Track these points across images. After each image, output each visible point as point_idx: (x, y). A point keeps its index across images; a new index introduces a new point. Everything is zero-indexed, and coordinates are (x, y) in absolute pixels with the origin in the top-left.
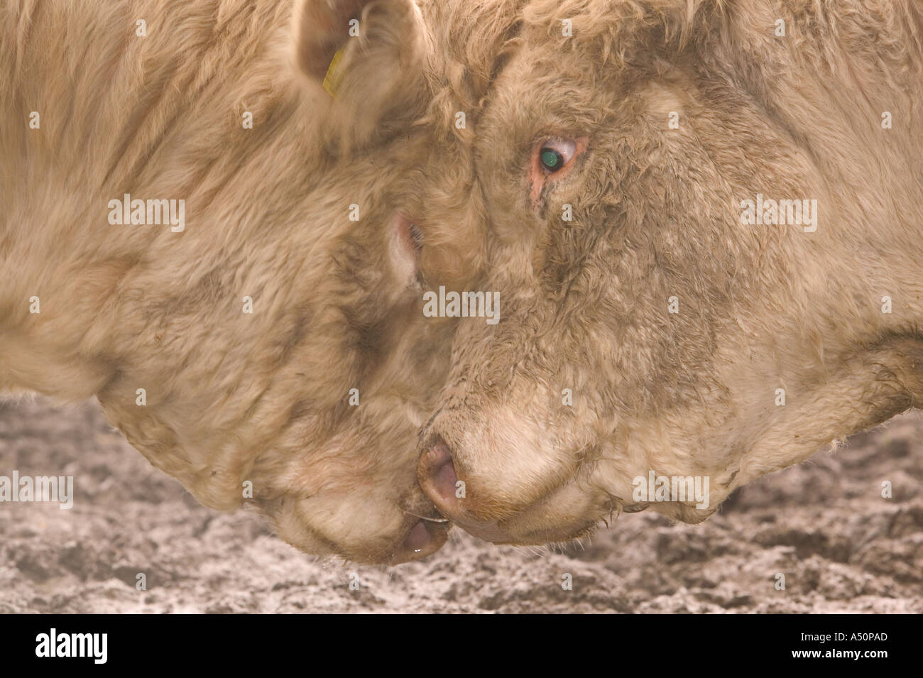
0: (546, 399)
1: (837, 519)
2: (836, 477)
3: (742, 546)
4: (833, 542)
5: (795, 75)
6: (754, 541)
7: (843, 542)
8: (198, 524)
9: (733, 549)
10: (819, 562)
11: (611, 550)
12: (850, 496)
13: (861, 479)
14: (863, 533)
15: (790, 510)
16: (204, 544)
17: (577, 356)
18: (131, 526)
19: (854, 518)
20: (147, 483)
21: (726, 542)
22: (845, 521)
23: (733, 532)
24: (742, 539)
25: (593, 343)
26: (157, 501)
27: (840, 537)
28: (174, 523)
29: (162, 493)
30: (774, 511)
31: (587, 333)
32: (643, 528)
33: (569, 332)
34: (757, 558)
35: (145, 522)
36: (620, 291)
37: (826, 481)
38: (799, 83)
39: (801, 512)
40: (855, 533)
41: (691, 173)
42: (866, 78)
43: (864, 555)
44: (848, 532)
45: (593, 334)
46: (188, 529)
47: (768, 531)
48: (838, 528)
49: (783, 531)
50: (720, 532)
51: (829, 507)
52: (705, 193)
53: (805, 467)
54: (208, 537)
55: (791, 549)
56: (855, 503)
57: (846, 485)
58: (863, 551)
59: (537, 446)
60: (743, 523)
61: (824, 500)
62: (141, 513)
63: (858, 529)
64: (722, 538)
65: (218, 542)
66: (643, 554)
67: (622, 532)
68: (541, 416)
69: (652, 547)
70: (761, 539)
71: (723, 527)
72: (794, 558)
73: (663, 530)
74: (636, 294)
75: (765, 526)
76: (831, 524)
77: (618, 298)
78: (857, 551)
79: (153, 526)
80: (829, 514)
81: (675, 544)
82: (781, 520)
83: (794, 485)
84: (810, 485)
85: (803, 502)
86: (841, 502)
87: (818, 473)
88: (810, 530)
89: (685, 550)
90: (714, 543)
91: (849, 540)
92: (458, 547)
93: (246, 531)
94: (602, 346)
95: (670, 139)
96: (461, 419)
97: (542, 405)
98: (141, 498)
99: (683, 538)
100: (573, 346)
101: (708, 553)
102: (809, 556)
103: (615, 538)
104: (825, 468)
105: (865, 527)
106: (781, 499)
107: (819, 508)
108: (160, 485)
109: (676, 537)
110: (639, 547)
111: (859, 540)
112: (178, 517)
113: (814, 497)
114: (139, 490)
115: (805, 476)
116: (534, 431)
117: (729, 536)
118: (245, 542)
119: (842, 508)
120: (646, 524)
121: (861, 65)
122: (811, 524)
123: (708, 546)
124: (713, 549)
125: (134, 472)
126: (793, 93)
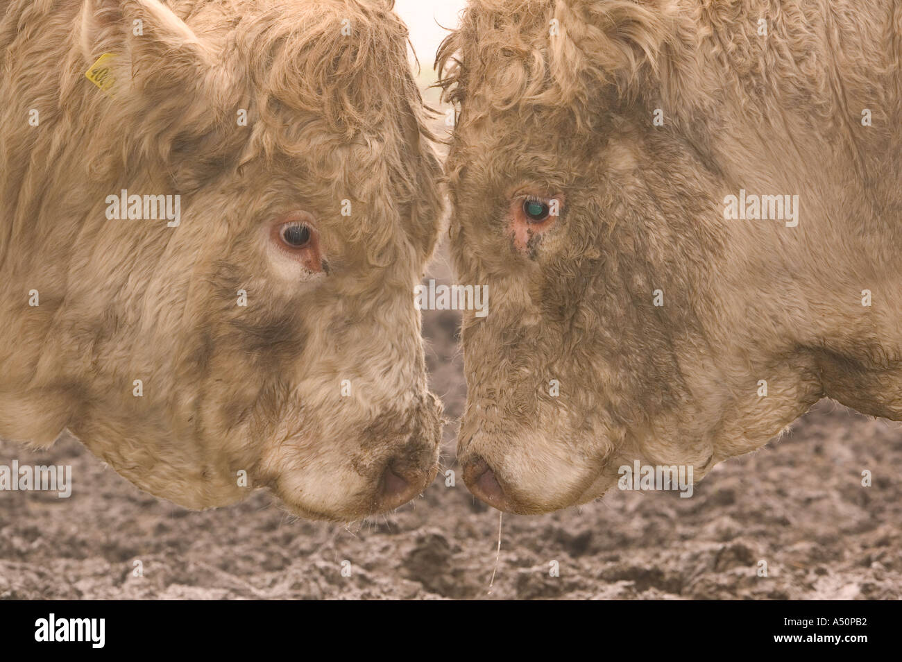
0: (568, 420)
1: (672, 557)
2: (672, 523)
3: (590, 582)
4: (668, 577)
5: (736, 128)
6: (601, 577)
7: (676, 576)
8: (118, 576)
9: (582, 585)
10: (655, 594)
11: (478, 589)
12: (684, 538)
13: (693, 524)
14: (694, 568)
15: (632, 552)
16: (123, 591)
17: (586, 382)
18: (59, 578)
19: (685, 555)
20: (72, 542)
21: (577, 578)
22: (678, 559)
23: (583, 571)
24: (591, 576)
25: (595, 372)
26: (81, 558)
27: (673, 572)
28: (96, 575)
29: (85, 551)
30: (620, 552)
31: (590, 364)
32: (505, 568)
33: (575, 361)
34: (602, 591)
35: (71, 575)
36: (608, 328)
37: (663, 526)
38: (739, 135)
39: (642, 552)
40: (686, 568)
41: (646, 222)
42: (797, 131)
43: (694, 587)
44: (680, 568)
45: (594, 364)
46: (109, 580)
47: (613, 568)
48: (672, 565)
49: (625, 569)
50: (571, 571)
51: (665, 548)
52: (657, 240)
53: (646, 516)
54: (126, 586)
55: (632, 583)
56: (688, 544)
57: (680, 529)
58: (693, 583)
59: (569, 462)
60: (591, 562)
61: (661, 542)
62: (67, 568)
63: (690, 565)
64: (573, 576)
65: (135, 590)
66: (505, 591)
67: (488, 572)
68: (568, 436)
69: (513, 586)
70: (605, 575)
71: (573, 567)
72: (634, 590)
73: (522, 570)
74: (621, 330)
75: (610, 565)
76: (667, 562)
77: (607, 334)
78: (688, 584)
79: (78, 578)
80: (665, 554)
81: (533, 581)
82: (624, 559)
83: (637, 530)
84: (648, 530)
85: (644, 545)
86: (676, 544)
87: (657, 520)
88: (648, 567)
89: (541, 586)
90: (566, 580)
91: (681, 575)
92: (345, 589)
93: (160, 580)
94: (602, 374)
95: (629, 193)
96: (499, 444)
97: (566, 426)
98: (67, 556)
99: (539, 575)
100: (581, 374)
101: (562, 589)
102: (646, 589)
103: (481, 579)
104: (664, 516)
105: (695, 563)
106: (625, 542)
107: (658, 550)
108: (84, 543)
109: (534, 575)
110: (502, 585)
111: (690, 574)
112: (100, 570)
113: (653, 541)
114: (65, 548)
115: (645, 523)
116: (565, 451)
117: (579, 574)
118: (159, 589)
119: (677, 548)
120: (508, 566)
121: (795, 119)
122: (649, 562)
123: (561, 583)
124: (566, 584)
125: (61, 533)
126: (733, 142)
